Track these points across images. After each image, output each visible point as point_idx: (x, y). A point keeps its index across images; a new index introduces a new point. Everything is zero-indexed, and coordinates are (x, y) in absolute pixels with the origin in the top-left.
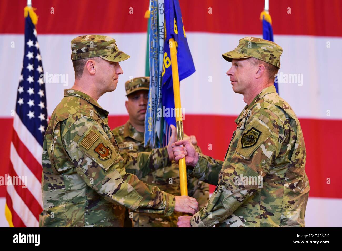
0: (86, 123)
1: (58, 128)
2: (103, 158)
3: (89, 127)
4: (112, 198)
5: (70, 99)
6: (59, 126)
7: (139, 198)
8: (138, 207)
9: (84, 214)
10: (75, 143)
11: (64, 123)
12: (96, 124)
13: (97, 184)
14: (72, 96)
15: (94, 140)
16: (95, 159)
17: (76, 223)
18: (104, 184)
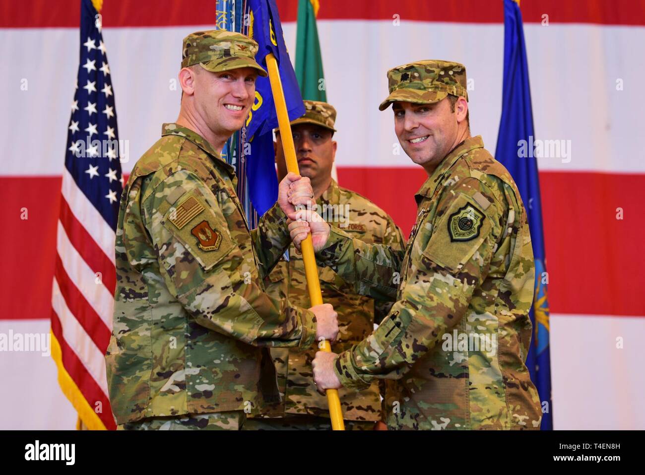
0: (185, 181)
1: (136, 187)
2: (205, 248)
3: (188, 190)
4: (212, 319)
5: (167, 140)
6: (139, 184)
7: (258, 322)
8: (256, 337)
9: (184, 347)
10: (160, 214)
11: (148, 179)
12: (202, 185)
13: (188, 293)
14: (172, 135)
15: (194, 213)
16: (190, 247)
17: (170, 365)
18: (200, 294)
